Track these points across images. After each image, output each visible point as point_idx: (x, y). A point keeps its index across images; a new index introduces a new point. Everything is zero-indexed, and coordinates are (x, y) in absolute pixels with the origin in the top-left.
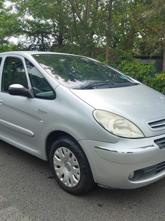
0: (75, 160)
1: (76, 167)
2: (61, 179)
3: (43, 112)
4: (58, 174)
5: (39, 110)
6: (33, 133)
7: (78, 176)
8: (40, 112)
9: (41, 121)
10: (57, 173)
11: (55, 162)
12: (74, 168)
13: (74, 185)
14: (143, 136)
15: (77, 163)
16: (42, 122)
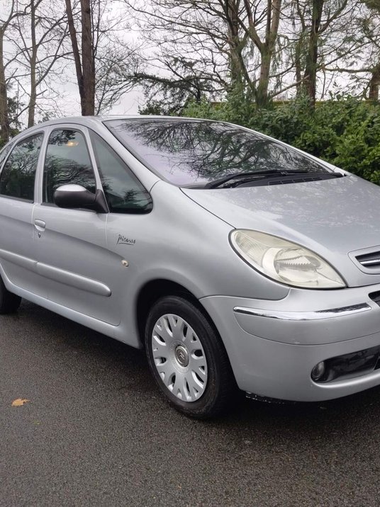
0: (194, 339)
1: (198, 353)
2: (171, 387)
3: (127, 241)
4: (163, 376)
5: (120, 238)
6: (108, 289)
7: (204, 373)
8: (120, 241)
9: (124, 262)
10: (160, 374)
11: (154, 350)
12: (194, 356)
13: (197, 396)
14: (343, 285)
15: (198, 345)
16: (125, 264)
